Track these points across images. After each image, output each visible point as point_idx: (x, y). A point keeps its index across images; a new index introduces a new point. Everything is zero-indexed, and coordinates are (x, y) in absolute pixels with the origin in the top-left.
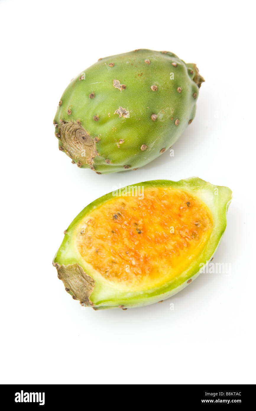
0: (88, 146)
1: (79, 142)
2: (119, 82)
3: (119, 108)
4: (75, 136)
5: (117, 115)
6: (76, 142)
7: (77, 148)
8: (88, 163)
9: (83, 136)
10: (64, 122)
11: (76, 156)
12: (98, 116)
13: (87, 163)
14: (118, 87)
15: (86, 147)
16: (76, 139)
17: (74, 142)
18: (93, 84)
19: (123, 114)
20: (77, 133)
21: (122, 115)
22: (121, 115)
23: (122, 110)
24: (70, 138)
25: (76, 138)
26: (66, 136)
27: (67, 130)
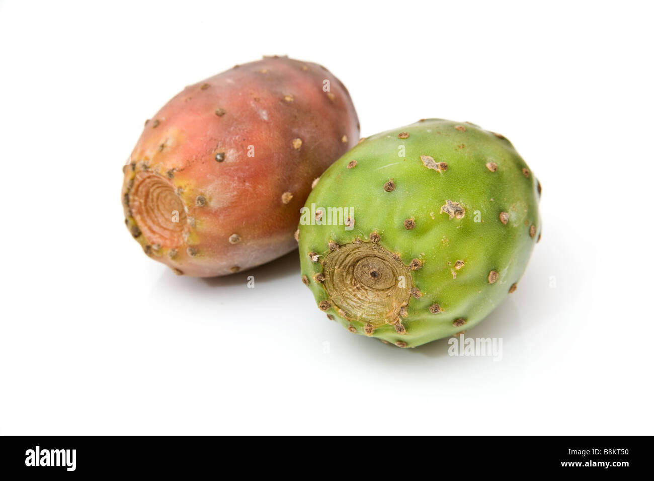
0: (383, 290)
1: (362, 287)
2: (432, 158)
3: (447, 203)
4: (353, 275)
5: (446, 216)
6: (355, 287)
7: (359, 299)
8: (390, 322)
9: (372, 271)
10: (338, 246)
11: (359, 314)
12: (412, 219)
13: (386, 323)
14: (433, 166)
15: (379, 293)
16: (356, 280)
17: (351, 288)
18: (384, 168)
19: (455, 213)
20: (357, 269)
21: (454, 215)
22: (453, 213)
23: (453, 206)
24: (343, 281)
25: (353, 280)
26: (334, 278)
27: (338, 263)
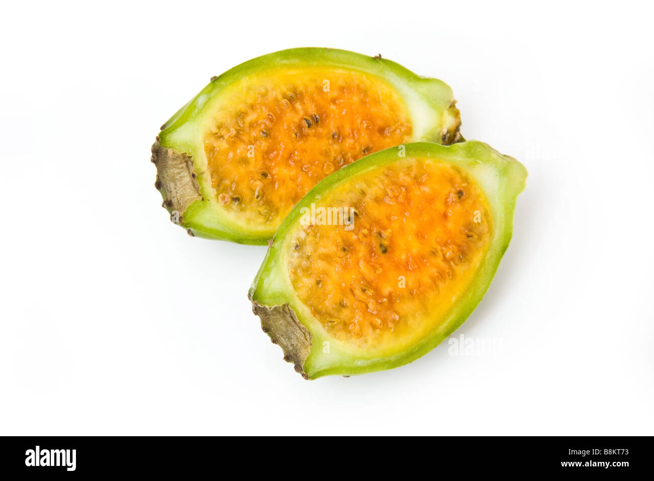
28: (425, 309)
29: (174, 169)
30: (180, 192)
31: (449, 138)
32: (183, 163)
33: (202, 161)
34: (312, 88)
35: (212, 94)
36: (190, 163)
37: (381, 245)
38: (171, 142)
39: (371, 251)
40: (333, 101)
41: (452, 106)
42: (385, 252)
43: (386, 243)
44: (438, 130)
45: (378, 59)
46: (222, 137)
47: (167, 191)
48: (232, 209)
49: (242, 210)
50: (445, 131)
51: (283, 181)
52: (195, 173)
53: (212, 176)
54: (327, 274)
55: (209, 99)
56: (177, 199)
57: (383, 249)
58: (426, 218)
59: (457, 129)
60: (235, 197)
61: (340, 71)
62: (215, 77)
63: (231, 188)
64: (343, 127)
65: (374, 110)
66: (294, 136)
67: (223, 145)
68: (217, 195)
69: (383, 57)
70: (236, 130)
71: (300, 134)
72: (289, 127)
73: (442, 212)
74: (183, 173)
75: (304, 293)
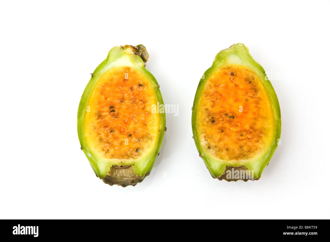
28: (264, 118)
29: (117, 176)
30: (128, 175)
31: (136, 52)
32: (115, 170)
33: (116, 161)
34: (98, 106)
35: (88, 150)
36: (116, 167)
37: (230, 117)
38: (104, 173)
39: (230, 122)
40: (106, 98)
41: (122, 48)
42: (233, 117)
43: (231, 115)
44: (131, 56)
45: (93, 76)
46: (108, 150)
47: (127, 182)
48: (141, 153)
49: (143, 149)
50: (133, 53)
51: (135, 128)
52: (121, 165)
53: (124, 158)
54: (226, 144)
55: (90, 152)
56: (131, 177)
57: (232, 117)
58: (232, 93)
59: (134, 48)
60: (136, 150)
61: (94, 93)
62: (81, 148)
63: (131, 151)
64: (118, 97)
65: (115, 82)
66: (116, 119)
67: (112, 151)
68: (133, 158)
69: (92, 73)
70: (106, 143)
71: (117, 116)
72: (112, 120)
73: (234, 86)
74: (120, 172)
75: (227, 157)
